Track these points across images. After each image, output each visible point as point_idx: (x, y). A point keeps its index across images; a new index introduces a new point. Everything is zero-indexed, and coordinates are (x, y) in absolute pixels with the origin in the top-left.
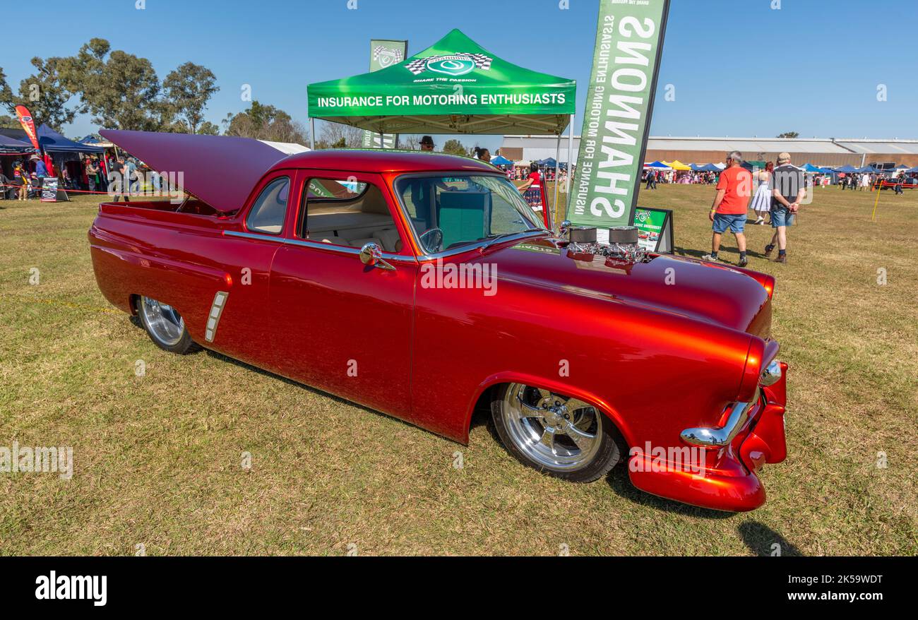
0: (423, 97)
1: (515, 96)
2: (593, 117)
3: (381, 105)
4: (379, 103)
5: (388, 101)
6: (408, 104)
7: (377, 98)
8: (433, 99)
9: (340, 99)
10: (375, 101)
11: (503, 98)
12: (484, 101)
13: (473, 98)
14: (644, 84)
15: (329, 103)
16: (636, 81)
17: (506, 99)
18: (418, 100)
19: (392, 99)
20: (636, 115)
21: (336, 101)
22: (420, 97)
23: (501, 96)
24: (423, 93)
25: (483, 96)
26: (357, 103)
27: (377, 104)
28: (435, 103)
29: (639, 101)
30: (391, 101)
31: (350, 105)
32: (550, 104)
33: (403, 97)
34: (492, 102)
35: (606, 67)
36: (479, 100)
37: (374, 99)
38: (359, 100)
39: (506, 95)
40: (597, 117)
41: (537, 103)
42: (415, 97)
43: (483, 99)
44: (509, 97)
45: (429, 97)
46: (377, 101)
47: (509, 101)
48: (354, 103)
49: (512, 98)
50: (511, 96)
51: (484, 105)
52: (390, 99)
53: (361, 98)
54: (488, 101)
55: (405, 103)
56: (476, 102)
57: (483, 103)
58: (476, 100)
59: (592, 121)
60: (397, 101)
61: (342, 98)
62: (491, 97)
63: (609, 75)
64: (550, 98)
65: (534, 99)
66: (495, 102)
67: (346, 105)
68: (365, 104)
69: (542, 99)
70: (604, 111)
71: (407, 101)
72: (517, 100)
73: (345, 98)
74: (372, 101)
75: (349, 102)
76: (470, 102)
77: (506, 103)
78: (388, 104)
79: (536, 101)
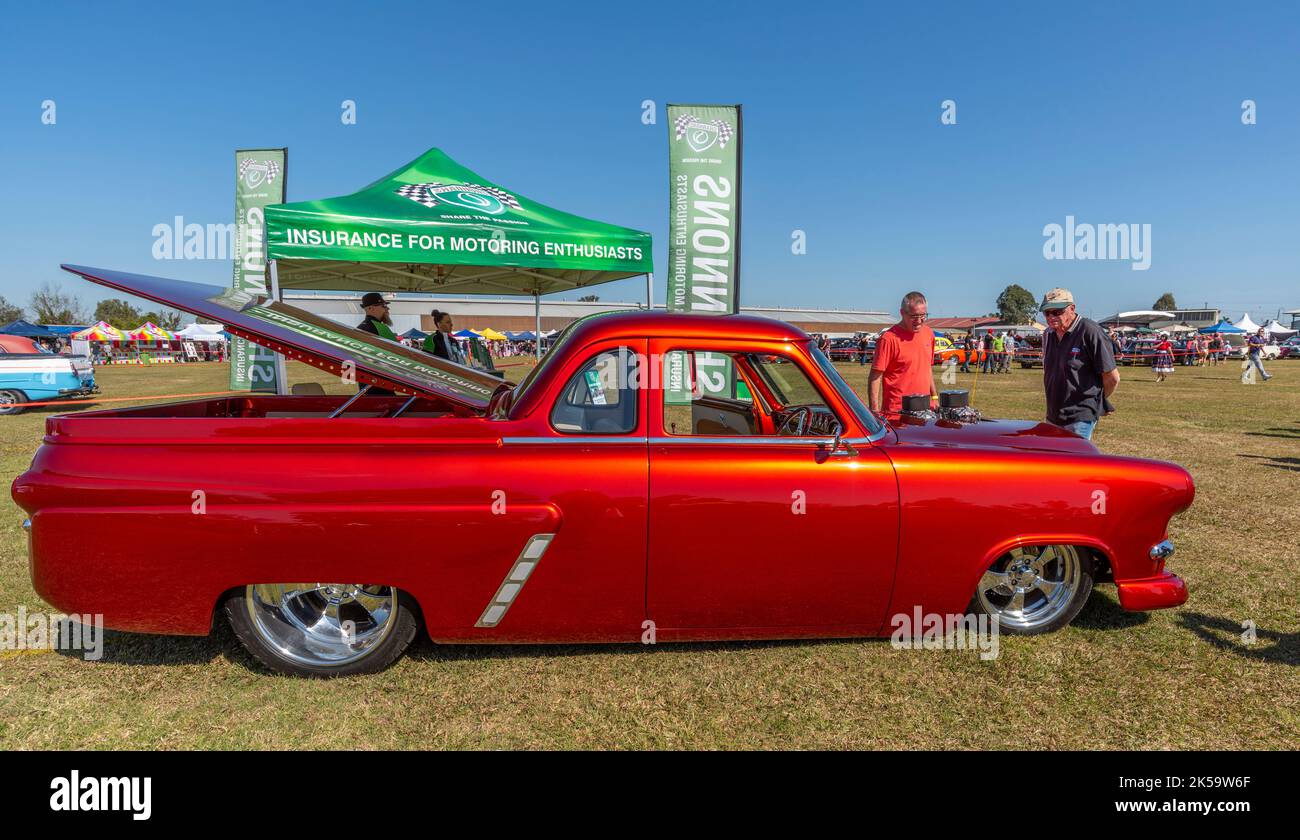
0: (465, 240)
1: (586, 247)
2: (678, 283)
3: (401, 246)
4: (396, 243)
5: (411, 242)
6: (443, 248)
7: (393, 236)
8: (479, 244)
9: (328, 233)
10: (390, 240)
11: (572, 248)
12: (549, 251)
13: (533, 246)
14: (728, 246)
15: (309, 238)
16: (719, 242)
17: (576, 250)
18: (458, 244)
19: (418, 239)
20: (723, 278)
21: (321, 236)
22: (461, 240)
23: (569, 246)
24: (466, 234)
25: (546, 244)
26: (359, 241)
27: (394, 246)
28: (483, 250)
29: (724, 263)
30: (416, 242)
31: (347, 243)
32: (626, 259)
33: (435, 238)
34: (558, 253)
35: (685, 229)
36: (542, 249)
37: (388, 237)
38: (362, 237)
39: (575, 246)
40: (682, 283)
41: (612, 257)
42: (453, 239)
43: (546, 248)
44: (578, 247)
45: (474, 240)
46: (394, 241)
47: (579, 253)
48: (353, 241)
49: (582, 250)
50: (582, 246)
51: (549, 257)
52: (413, 239)
53: (366, 235)
54: (553, 251)
55: (439, 246)
56: (537, 252)
57: (546, 253)
58: (537, 249)
59: (678, 287)
60: (425, 242)
61: (332, 233)
62: (556, 246)
63: (690, 237)
64: (626, 252)
65: (608, 252)
66: (562, 253)
67: (339, 243)
68: (374, 244)
69: (617, 253)
70: (689, 275)
71: (441, 243)
72: (589, 253)
73: (339, 233)
74: (384, 240)
75: (346, 239)
76: (530, 251)
77: (575, 255)
78: (411, 246)
79: (610, 254)
